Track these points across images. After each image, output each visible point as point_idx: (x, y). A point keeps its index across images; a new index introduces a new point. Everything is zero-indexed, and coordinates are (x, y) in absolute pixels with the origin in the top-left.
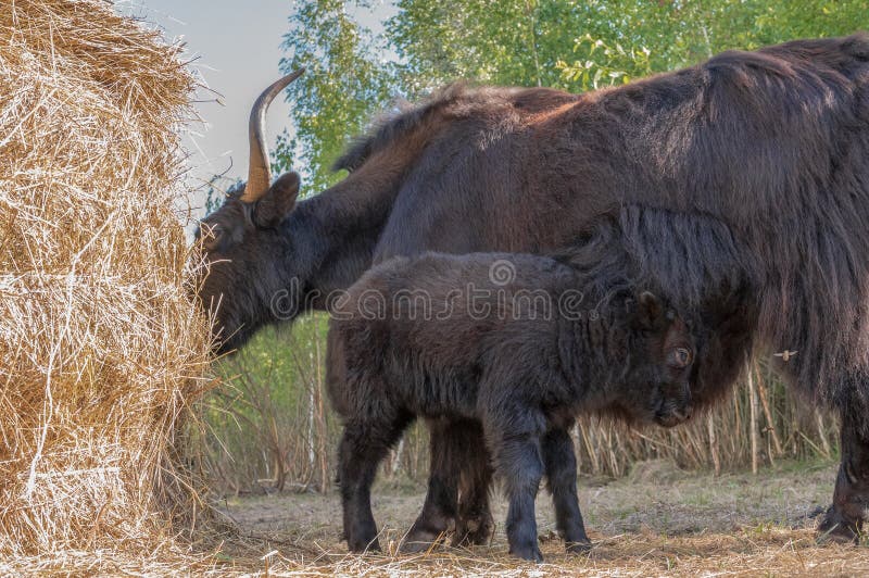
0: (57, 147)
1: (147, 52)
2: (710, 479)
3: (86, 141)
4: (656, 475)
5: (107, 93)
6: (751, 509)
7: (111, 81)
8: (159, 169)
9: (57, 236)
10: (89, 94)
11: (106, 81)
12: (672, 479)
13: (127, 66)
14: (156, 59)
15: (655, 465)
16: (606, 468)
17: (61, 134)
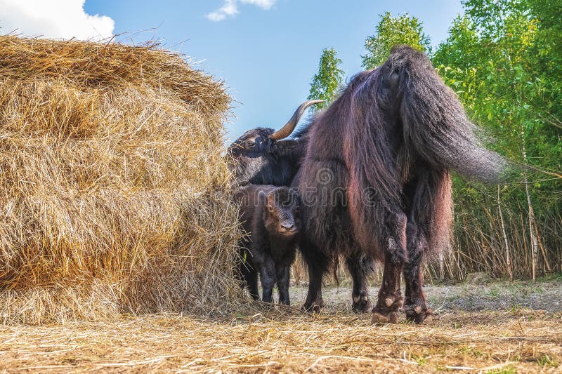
0: (164, 131)
1: (206, 86)
2: (507, 283)
3: (177, 128)
4: (479, 280)
5: (188, 106)
6: (520, 299)
7: (190, 100)
8: (213, 140)
9: (165, 171)
10: (180, 107)
11: (188, 100)
12: (488, 282)
13: (197, 93)
14: (210, 89)
15: (480, 275)
16: (447, 275)
17: (165, 125)
